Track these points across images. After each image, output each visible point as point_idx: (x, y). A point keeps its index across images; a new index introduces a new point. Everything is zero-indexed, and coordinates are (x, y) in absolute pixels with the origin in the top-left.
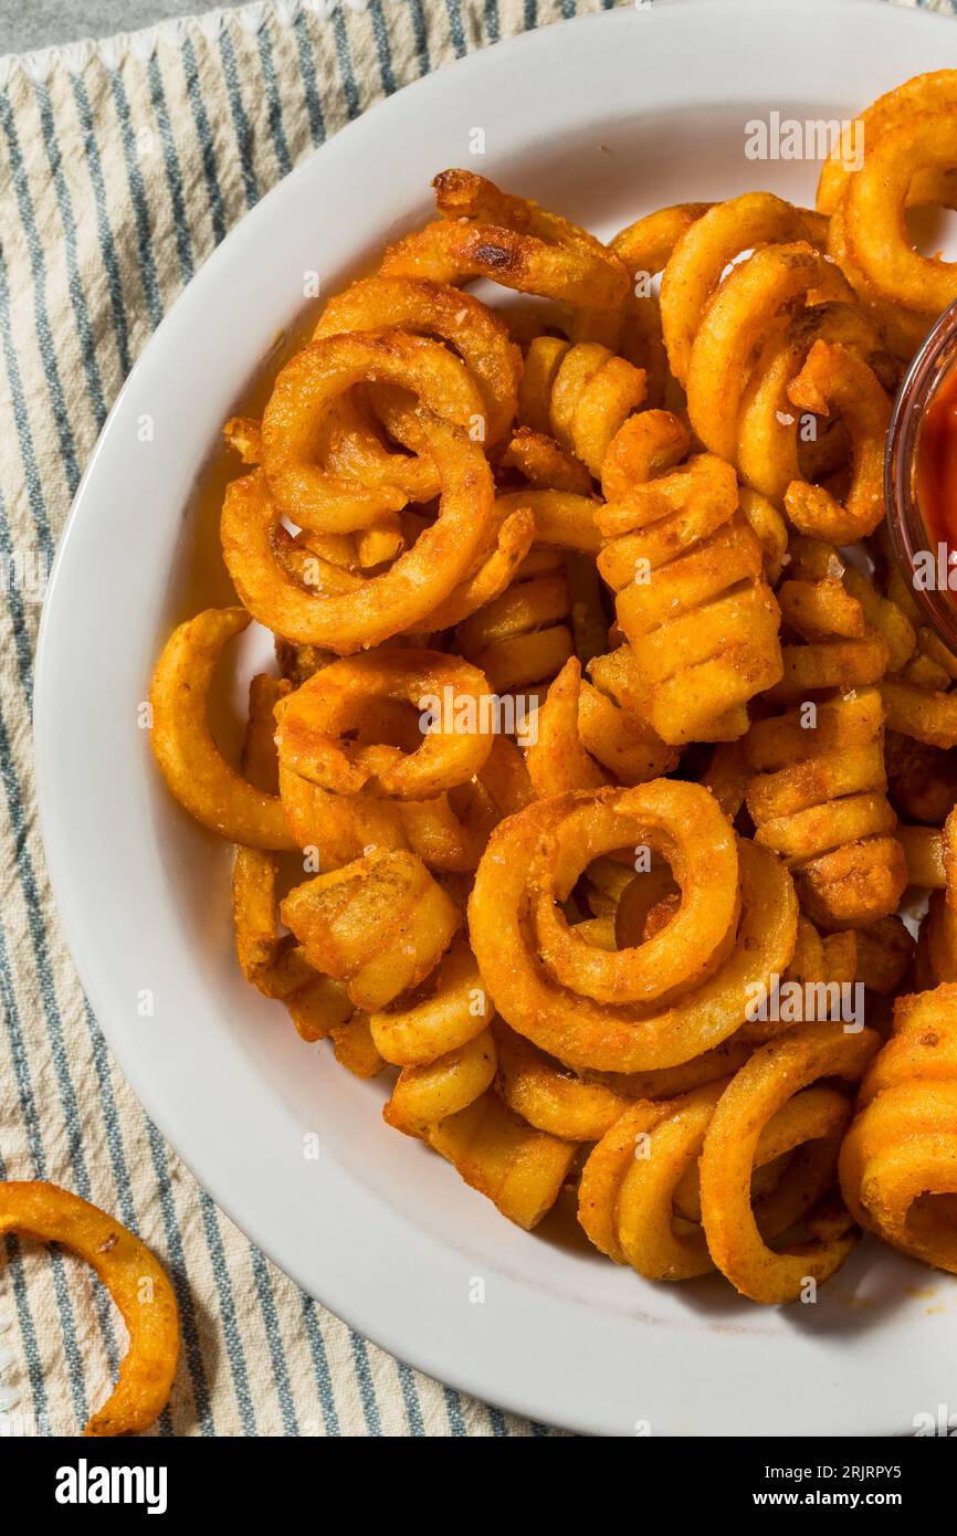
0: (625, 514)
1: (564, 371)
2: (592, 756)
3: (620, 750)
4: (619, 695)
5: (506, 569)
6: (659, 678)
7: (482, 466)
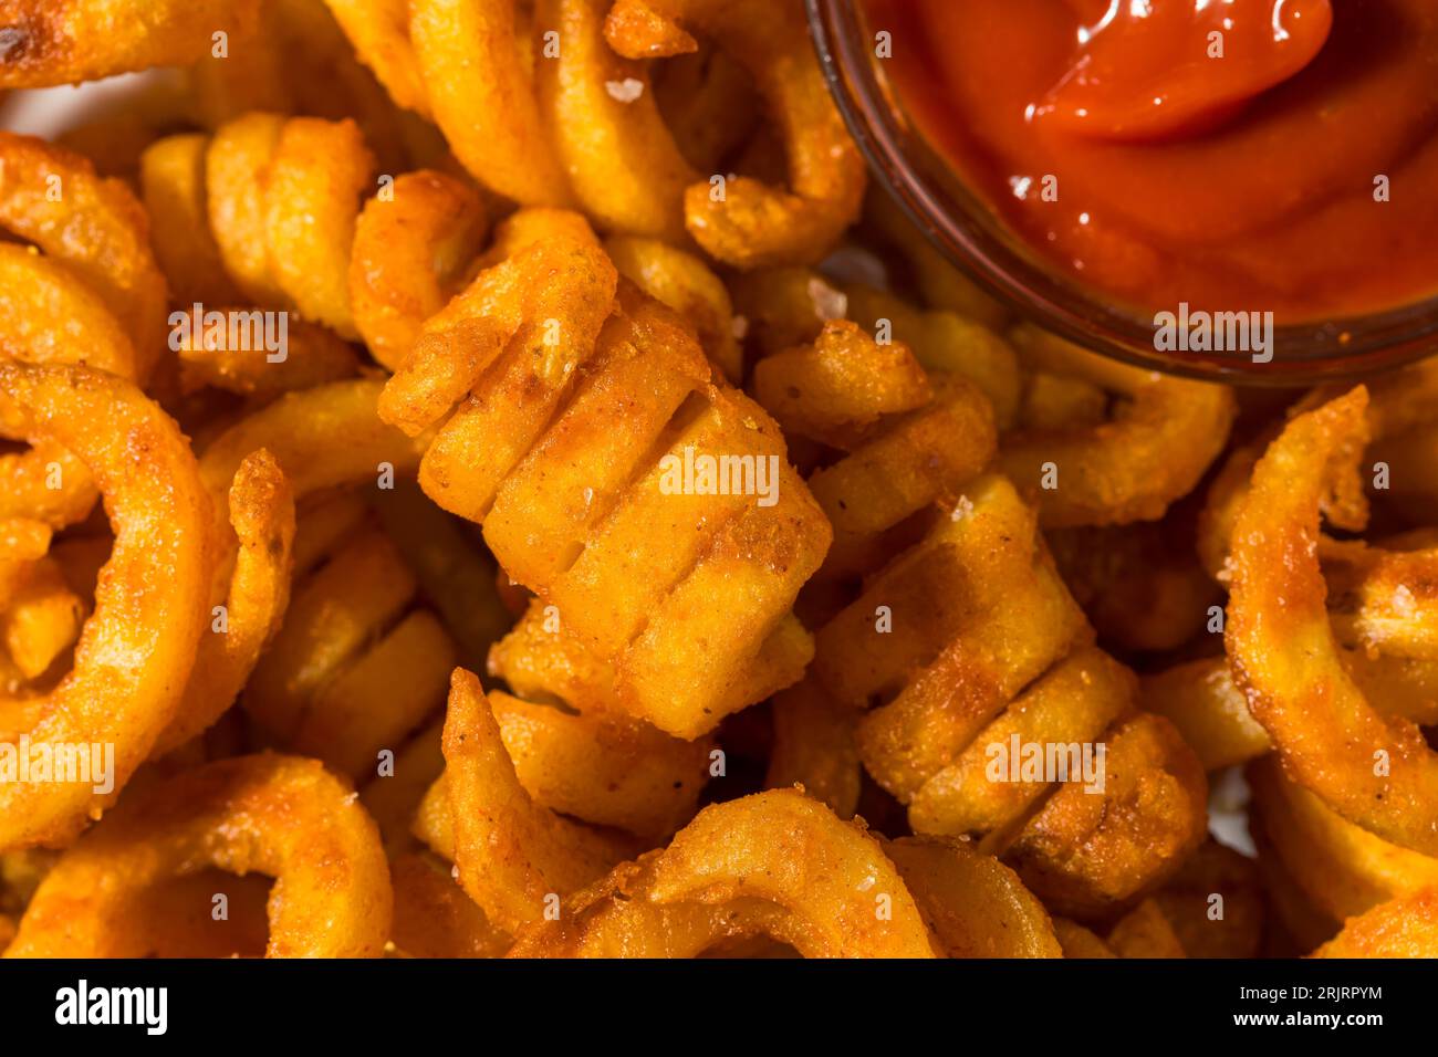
0: (429, 383)
1: (218, 185)
2: (571, 818)
3: (613, 787)
4: (563, 690)
5: (271, 571)
6: (623, 637)
7: (148, 414)
